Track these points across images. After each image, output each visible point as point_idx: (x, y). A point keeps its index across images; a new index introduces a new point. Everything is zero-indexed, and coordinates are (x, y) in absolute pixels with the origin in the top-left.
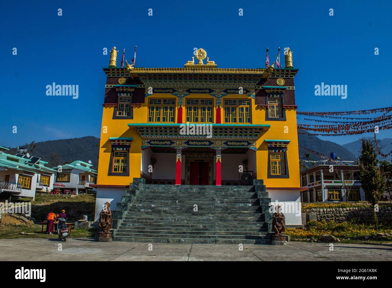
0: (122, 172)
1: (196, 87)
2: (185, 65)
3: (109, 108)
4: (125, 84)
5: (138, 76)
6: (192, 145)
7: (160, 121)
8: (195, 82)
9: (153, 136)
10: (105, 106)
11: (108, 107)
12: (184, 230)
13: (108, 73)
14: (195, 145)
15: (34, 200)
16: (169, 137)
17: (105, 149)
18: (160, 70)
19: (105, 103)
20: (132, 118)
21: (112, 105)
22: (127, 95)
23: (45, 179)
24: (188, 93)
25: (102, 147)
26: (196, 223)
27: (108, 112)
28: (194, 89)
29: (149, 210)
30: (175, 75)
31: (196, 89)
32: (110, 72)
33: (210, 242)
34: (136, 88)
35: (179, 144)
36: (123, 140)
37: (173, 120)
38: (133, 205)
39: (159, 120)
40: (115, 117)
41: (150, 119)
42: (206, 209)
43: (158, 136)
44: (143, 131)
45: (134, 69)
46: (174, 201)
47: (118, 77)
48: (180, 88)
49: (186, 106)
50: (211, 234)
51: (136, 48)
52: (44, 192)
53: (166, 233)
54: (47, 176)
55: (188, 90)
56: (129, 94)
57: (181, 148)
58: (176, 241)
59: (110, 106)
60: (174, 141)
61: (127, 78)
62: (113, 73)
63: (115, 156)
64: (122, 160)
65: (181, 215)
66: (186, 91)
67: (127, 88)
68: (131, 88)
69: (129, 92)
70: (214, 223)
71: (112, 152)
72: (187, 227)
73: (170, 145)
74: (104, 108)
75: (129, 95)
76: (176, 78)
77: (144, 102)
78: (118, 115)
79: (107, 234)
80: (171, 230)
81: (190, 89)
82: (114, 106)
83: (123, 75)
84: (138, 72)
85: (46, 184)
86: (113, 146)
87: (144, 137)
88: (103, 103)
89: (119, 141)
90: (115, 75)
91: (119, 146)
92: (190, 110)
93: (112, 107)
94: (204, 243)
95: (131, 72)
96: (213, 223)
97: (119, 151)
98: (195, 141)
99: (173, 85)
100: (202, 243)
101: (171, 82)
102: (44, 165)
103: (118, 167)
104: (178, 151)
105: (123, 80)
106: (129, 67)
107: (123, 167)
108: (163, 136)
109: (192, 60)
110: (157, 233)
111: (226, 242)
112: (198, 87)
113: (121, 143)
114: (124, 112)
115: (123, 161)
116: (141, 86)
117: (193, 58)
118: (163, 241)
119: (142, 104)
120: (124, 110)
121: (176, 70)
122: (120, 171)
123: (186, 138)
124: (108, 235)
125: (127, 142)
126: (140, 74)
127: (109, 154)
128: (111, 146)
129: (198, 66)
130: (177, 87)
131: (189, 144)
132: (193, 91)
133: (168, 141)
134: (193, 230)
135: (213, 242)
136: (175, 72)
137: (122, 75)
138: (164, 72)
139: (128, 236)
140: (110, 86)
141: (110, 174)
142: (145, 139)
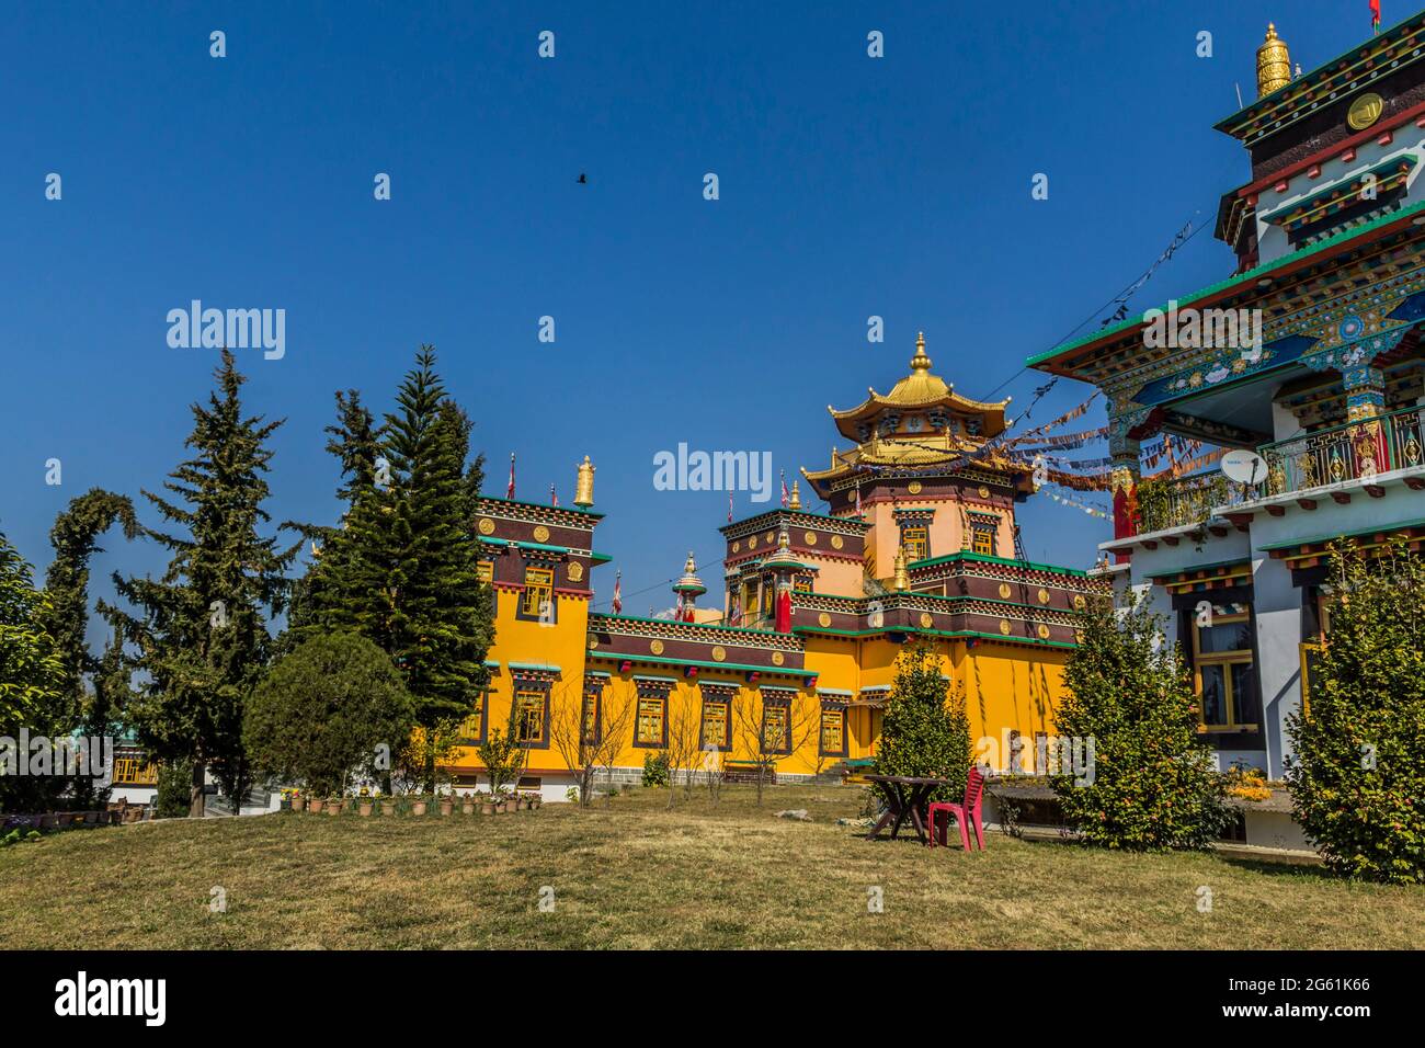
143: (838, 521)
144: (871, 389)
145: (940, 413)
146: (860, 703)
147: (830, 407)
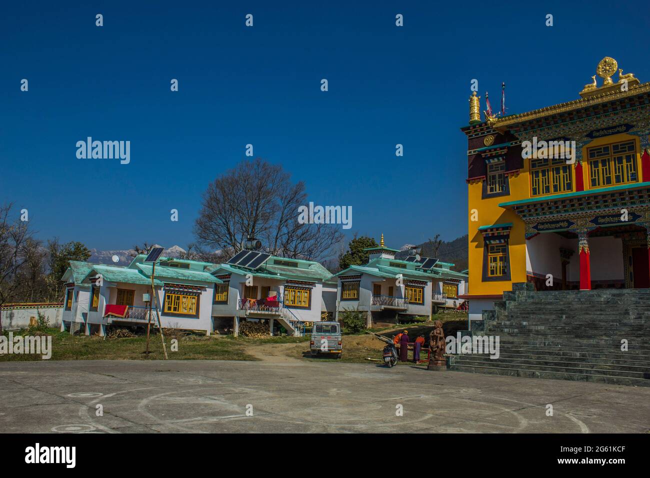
0: (501, 275)
1: (602, 126)
2: (580, 93)
3: (476, 184)
4: (493, 145)
5: (508, 129)
6: (604, 223)
7: (549, 192)
8: (597, 118)
9: (540, 217)
10: (471, 181)
11: (474, 182)
12: (549, 359)
13: (469, 133)
14: (608, 223)
15: (430, 319)
16: (564, 214)
17: (477, 243)
18: (535, 113)
19: (469, 177)
20: (508, 194)
21: (480, 179)
22: (498, 159)
23: (450, 288)
24: (590, 139)
25: (472, 242)
26: (573, 349)
27: (475, 190)
28: (598, 131)
29: (516, 330)
30: (561, 115)
31: (602, 130)
32: (471, 131)
33: (579, 378)
34: (509, 148)
35: (581, 224)
36: (497, 229)
37: (569, 187)
38: (497, 323)
39: (547, 190)
40: (485, 196)
41: (535, 191)
42: (603, 328)
43: (547, 216)
44: (523, 211)
45: (499, 121)
46: (560, 315)
47: (484, 136)
48: (576, 133)
49: (589, 161)
50: (587, 367)
51: (503, 85)
52: (448, 308)
53: (521, 363)
54: (454, 284)
55: (589, 134)
56: (500, 158)
57: (586, 230)
58: (529, 375)
59: (476, 181)
60: (573, 221)
61: (496, 135)
62: (475, 131)
63: (491, 253)
64: (500, 257)
65: (559, 337)
66: (587, 136)
67: (495, 150)
68: (501, 149)
69: (501, 155)
70: (601, 351)
71: (485, 246)
72: (557, 355)
73: (568, 227)
74: (469, 185)
75: (501, 160)
76: (565, 119)
77: (522, 167)
78: (489, 192)
79: (438, 360)
80: (531, 358)
81: (592, 132)
82: (482, 180)
83: (490, 132)
84: (505, 123)
85: (454, 295)
86: (486, 239)
87: (526, 219)
88: (467, 178)
89: (492, 230)
90: (478, 134)
91: (494, 237)
92: (596, 166)
93: (479, 181)
94: (569, 380)
95: (494, 126)
96: (599, 351)
97: (495, 245)
98: (608, 216)
99: (564, 131)
100: (566, 379)
101: (559, 127)
102: (449, 268)
103: (495, 269)
104: (581, 237)
105: (491, 139)
106: (490, 120)
107: (503, 267)
108: (555, 215)
109: (593, 82)
110: (509, 363)
111: (604, 380)
112: (605, 125)
113: (496, 233)
114: (497, 186)
115: (501, 259)
116: (516, 143)
117: (594, 77)
118: (511, 374)
119: (520, 170)
120: (497, 182)
121: (559, 107)
122: (498, 275)
123: (592, 214)
124: (439, 362)
125: (503, 230)
126: (510, 126)
127: (481, 250)
128: (483, 239)
129: (602, 89)
130: (570, 132)
131: (597, 223)
132: (598, 134)
133: (563, 221)
134: (562, 359)
135: (582, 379)
136: (558, 111)
137: (488, 132)
138: (543, 115)
139: (470, 364)
140: (474, 152)
141: (485, 279)
142: (529, 223)
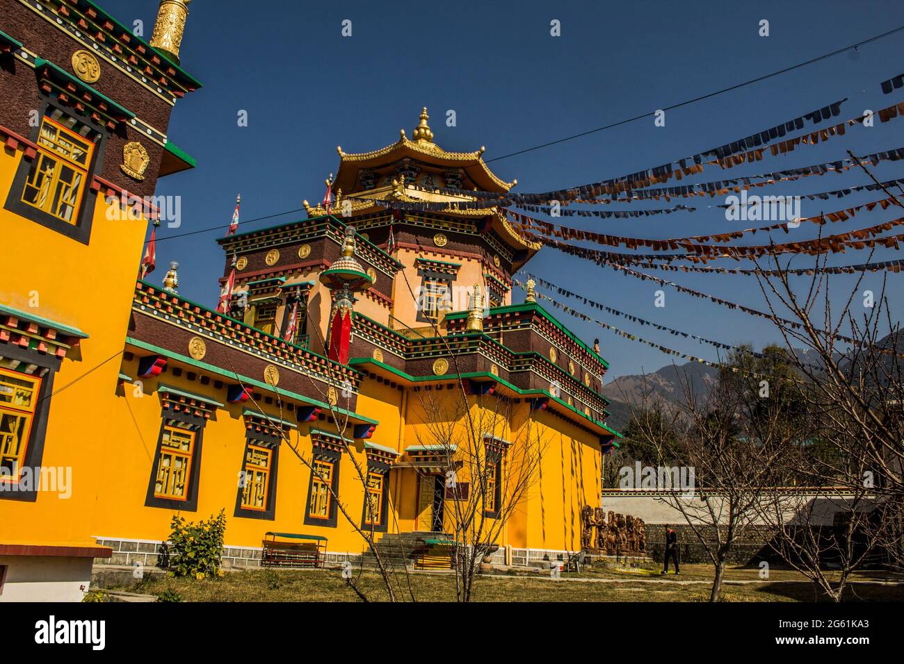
143: (377, 251)
144: (403, 132)
145: (460, 176)
146: (405, 465)
147: (339, 148)
